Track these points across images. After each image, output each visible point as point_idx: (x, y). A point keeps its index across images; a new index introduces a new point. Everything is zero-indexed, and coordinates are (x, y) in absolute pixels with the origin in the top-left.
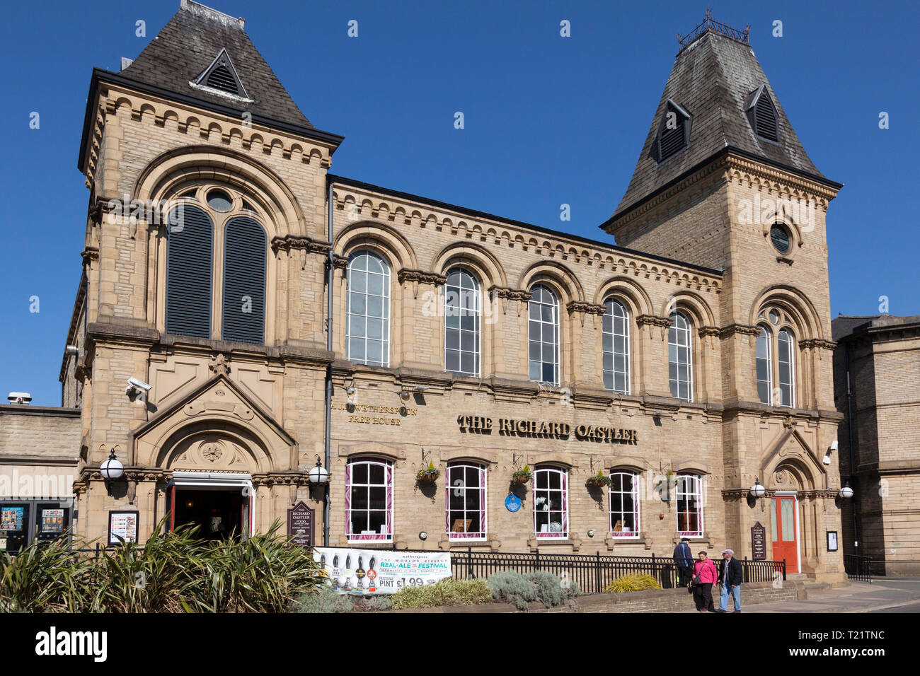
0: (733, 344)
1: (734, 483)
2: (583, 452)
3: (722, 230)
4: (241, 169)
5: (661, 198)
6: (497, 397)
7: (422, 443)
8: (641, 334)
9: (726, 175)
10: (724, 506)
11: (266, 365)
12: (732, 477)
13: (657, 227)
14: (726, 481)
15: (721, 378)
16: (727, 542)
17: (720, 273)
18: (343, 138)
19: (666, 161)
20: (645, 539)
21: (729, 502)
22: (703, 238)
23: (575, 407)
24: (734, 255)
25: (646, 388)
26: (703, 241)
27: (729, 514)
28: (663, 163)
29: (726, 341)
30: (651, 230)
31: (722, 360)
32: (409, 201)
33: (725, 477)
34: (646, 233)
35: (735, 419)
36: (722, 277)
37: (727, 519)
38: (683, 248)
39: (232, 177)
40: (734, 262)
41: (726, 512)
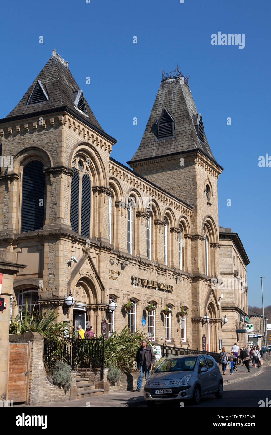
0: (197, 244)
1: (197, 314)
2: (160, 296)
3: (192, 186)
4: (91, 153)
5: (163, 160)
6: (141, 267)
7: (123, 290)
8: (172, 236)
9: (195, 161)
10: (192, 325)
11: (95, 250)
12: (196, 311)
13: (158, 173)
14: (193, 313)
15: (191, 260)
16: (193, 344)
17: (192, 208)
18: (117, 141)
19: (162, 139)
20: (174, 342)
21: (194, 324)
22: (183, 187)
23: (158, 273)
24: (198, 201)
25: (174, 265)
26: (183, 189)
27: (194, 330)
28: (160, 139)
29: (194, 242)
30: (155, 174)
31: (191, 251)
32: (122, 168)
33: (193, 311)
34: (152, 174)
35: (198, 282)
36: (192, 210)
37: (193, 332)
38: (172, 189)
39: (87, 156)
40: (198, 204)
41: (193, 329)
